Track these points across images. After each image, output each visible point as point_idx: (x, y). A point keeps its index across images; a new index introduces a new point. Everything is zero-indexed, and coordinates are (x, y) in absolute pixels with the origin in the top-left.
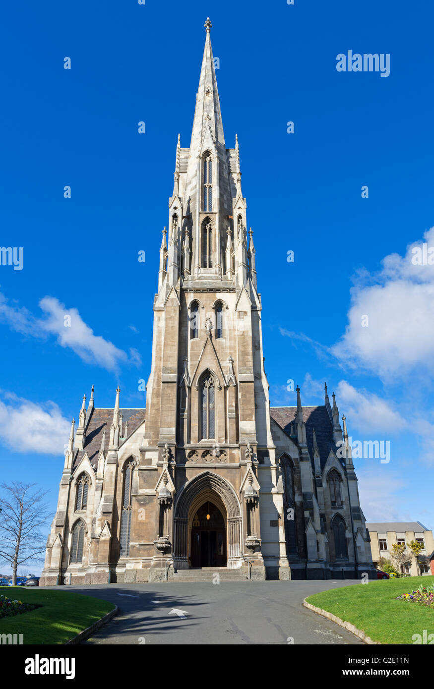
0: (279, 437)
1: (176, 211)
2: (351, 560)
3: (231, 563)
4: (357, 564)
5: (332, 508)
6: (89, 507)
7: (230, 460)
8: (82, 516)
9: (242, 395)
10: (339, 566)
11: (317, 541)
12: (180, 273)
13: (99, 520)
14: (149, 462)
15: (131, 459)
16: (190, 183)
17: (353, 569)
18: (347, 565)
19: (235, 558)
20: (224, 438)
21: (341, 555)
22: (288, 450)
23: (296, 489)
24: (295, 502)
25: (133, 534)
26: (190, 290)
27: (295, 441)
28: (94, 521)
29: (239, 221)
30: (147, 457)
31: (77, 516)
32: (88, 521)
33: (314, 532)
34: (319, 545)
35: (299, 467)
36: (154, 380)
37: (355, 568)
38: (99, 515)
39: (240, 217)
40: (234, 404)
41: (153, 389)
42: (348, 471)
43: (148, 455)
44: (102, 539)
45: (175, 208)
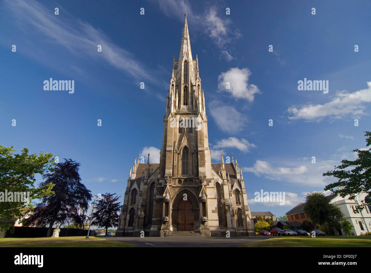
0: (215, 175)
1: (173, 83)
2: (245, 228)
3: (195, 229)
4: (247, 230)
5: (236, 205)
6: (136, 203)
7: (195, 184)
8: (134, 207)
9: (200, 157)
10: (240, 230)
11: (231, 219)
12: (174, 107)
13: (140, 209)
14: (161, 184)
15: (154, 183)
16: (179, 73)
17: (246, 231)
18: (243, 230)
19: (197, 226)
20: (192, 175)
21: (240, 225)
22: (218, 180)
23: (222, 197)
24: (222, 203)
25: (154, 215)
26: (179, 114)
27: (221, 177)
28: (138, 209)
29: (198, 87)
30: (160, 182)
31: (132, 207)
32: (136, 209)
33: (230, 216)
34: (232, 221)
35: (223, 187)
36: (163, 150)
37: (247, 231)
38: (140, 207)
39: (199, 85)
40: (196, 160)
41: (163, 154)
42: (243, 190)
43: (160, 181)
44: (141, 217)
45: (173, 82)
